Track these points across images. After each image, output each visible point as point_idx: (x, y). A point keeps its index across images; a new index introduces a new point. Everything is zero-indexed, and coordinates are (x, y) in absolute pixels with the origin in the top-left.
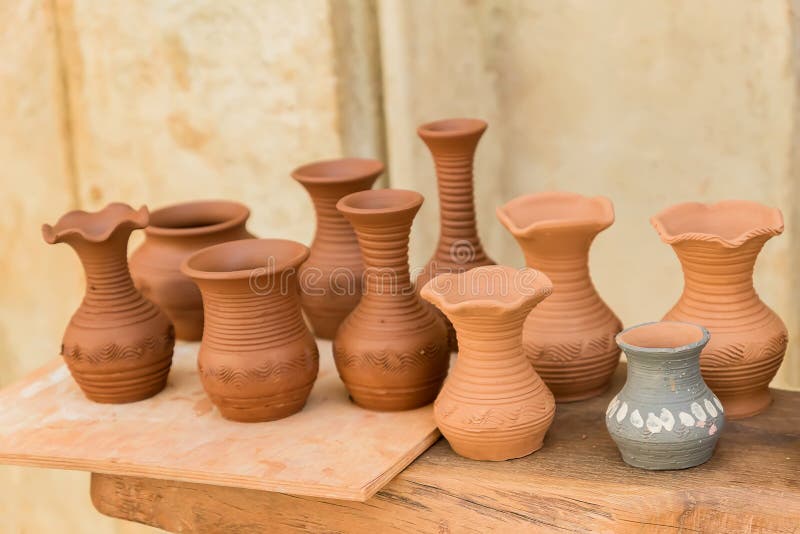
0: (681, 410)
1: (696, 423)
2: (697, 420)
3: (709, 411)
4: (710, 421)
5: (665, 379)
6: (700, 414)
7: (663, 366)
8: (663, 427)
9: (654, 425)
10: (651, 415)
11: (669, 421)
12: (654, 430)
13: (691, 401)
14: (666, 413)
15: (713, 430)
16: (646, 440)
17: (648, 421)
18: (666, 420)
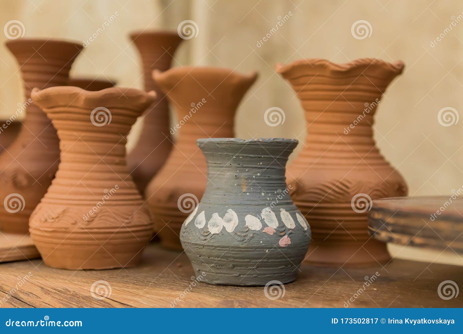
0: (249, 213)
1: (262, 229)
2: (265, 225)
3: (283, 220)
4: (282, 230)
5: (236, 177)
6: (272, 221)
7: (235, 161)
8: (224, 228)
9: (215, 225)
10: (216, 216)
11: (232, 223)
12: (214, 230)
13: (264, 206)
14: (232, 214)
15: (284, 241)
16: (204, 242)
17: (211, 221)
18: (229, 221)
